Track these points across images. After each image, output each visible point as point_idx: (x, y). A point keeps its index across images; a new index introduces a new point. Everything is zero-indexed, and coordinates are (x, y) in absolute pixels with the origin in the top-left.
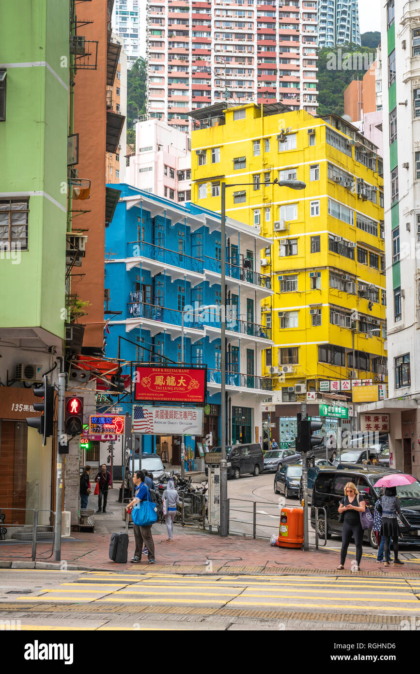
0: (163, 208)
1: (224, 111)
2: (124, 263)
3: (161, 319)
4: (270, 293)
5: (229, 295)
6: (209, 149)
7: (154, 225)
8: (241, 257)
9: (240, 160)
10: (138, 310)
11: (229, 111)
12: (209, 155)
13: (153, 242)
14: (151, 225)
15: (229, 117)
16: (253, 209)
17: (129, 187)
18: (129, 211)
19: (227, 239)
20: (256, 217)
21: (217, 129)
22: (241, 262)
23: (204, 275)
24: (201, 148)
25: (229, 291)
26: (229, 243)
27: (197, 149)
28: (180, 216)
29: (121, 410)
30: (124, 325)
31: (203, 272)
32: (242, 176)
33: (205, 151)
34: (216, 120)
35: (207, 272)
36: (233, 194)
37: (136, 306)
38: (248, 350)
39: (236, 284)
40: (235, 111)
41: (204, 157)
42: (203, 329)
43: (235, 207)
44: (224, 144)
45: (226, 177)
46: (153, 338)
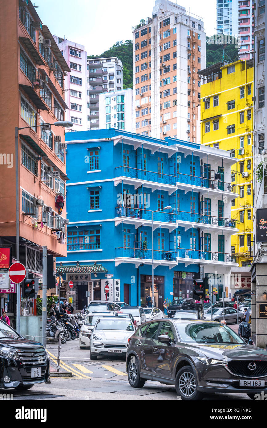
0: (140, 143)
1: (221, 68)
2: (112, 181)
3: (140, 217)
4: (236, 196)
5: (202, 199)
6: (211, 97)
7: (136, 154)
8: (212, 172)
9: (231, 103)
10: (122, 212)
11: (224, 68)
12: (212, 101)
13: (136, 167)
14: (134, 155)
15: (225, 72)
16: (240, 137)
17: (116, 130)
18: (115, 146)
19: (201, 160)
20: (242, 142)
21: (217, 82)
22: (212, 176)
23: (176, 186)
24: (206, 97)
25: (202, 196)
26: (202, 163)
27: (203, 98)
28: (156, 147)
29: (113, 276)
30: (114, 222)
31: (175, 184)
32: (233, 114)
33: (209, 98)
34: (217, 75)
35: (178, 184)
36: (227, 127)
37: (120, 209)
38: (219, 235)
39: (206, 191)
40: (228, 68)
41: (209, 102)
42: (176, 223)
43: (228, 137)
44: (221, 92)
45: (222, 116)
46: (137, 230)
